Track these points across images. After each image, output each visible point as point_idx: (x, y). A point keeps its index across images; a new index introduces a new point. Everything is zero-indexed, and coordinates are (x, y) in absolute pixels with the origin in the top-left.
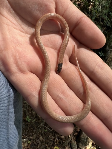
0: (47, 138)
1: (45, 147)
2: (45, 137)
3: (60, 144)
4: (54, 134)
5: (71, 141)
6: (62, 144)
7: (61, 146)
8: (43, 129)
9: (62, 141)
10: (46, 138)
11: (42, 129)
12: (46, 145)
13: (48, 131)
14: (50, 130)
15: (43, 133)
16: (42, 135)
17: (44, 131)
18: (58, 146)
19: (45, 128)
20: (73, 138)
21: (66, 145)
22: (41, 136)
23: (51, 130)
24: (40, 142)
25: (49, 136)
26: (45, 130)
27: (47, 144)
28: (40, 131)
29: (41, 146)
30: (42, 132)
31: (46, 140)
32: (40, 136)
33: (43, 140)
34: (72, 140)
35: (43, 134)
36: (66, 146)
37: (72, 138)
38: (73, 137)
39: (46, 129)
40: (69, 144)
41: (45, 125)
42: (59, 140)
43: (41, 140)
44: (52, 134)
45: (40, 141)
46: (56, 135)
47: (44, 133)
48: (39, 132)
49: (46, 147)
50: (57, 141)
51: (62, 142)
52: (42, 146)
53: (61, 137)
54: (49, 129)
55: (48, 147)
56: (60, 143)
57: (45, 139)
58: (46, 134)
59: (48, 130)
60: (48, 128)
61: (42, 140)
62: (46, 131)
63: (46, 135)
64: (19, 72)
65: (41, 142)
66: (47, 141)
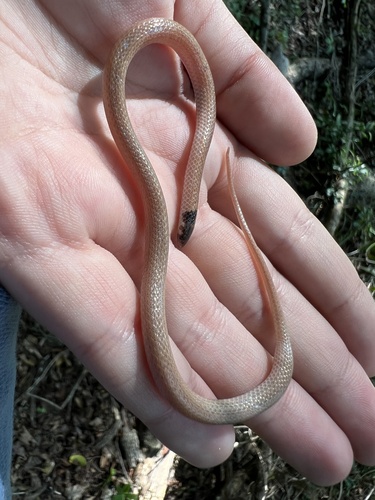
0: (46, 433)
1: (40, 462)
2: (39, 432)
3: (90, 446)
4: (68, 418)
5: (120, 432)
6: (95, 444)
7: (91, 449)
8: (33, 405)
9: (95, 435)
10: (42, 435)
11: (30, 407)
12: (44, 456)
13: (51, 409)
14: (57, 406)
15: (32, 418)
16: (28, 425)
17: (37, 413)
18: (82, 453)
19: (39, 404)
20: (129, 422)
21: (107, 446)
22: (26, 431)
23: (60, 405)
24: (22, 449)
25: (52, 426)
26: (39, 409)
27: (47, 451)
28: (24, 415)
29: (26, 462)
30: (28, 416)
31: (43, 440)
32: (23, 432)
33: (34, 441)
34: (123, 426)
35: (34, 423)
36: (105, 449)
37: (125, 420)
38: (127, 416)
39: (43, 405)
40: (114, 439)
41: (38, 394)
42: (86, 432)
43: (27, 443)
44: (64, 417)
45: (24, 446)
46: (75, 419)
47: (37, 420)
48: (20, 419)
49: (44, 461)
50: (77, 437)
51: (96, 438)
52: (30, 460)
53: (92, 423)
54: (52, 403)
55: (48, 462)
56: (87, 441)
57: (39, 438)
58: (41, 420)
59: (49, 406)
60: (50, 399)
61: (30, 442)
62: (43, 410)
63: (42, 424)
64: (54, 244)
65: (26, 450)
66: (47, 442)
